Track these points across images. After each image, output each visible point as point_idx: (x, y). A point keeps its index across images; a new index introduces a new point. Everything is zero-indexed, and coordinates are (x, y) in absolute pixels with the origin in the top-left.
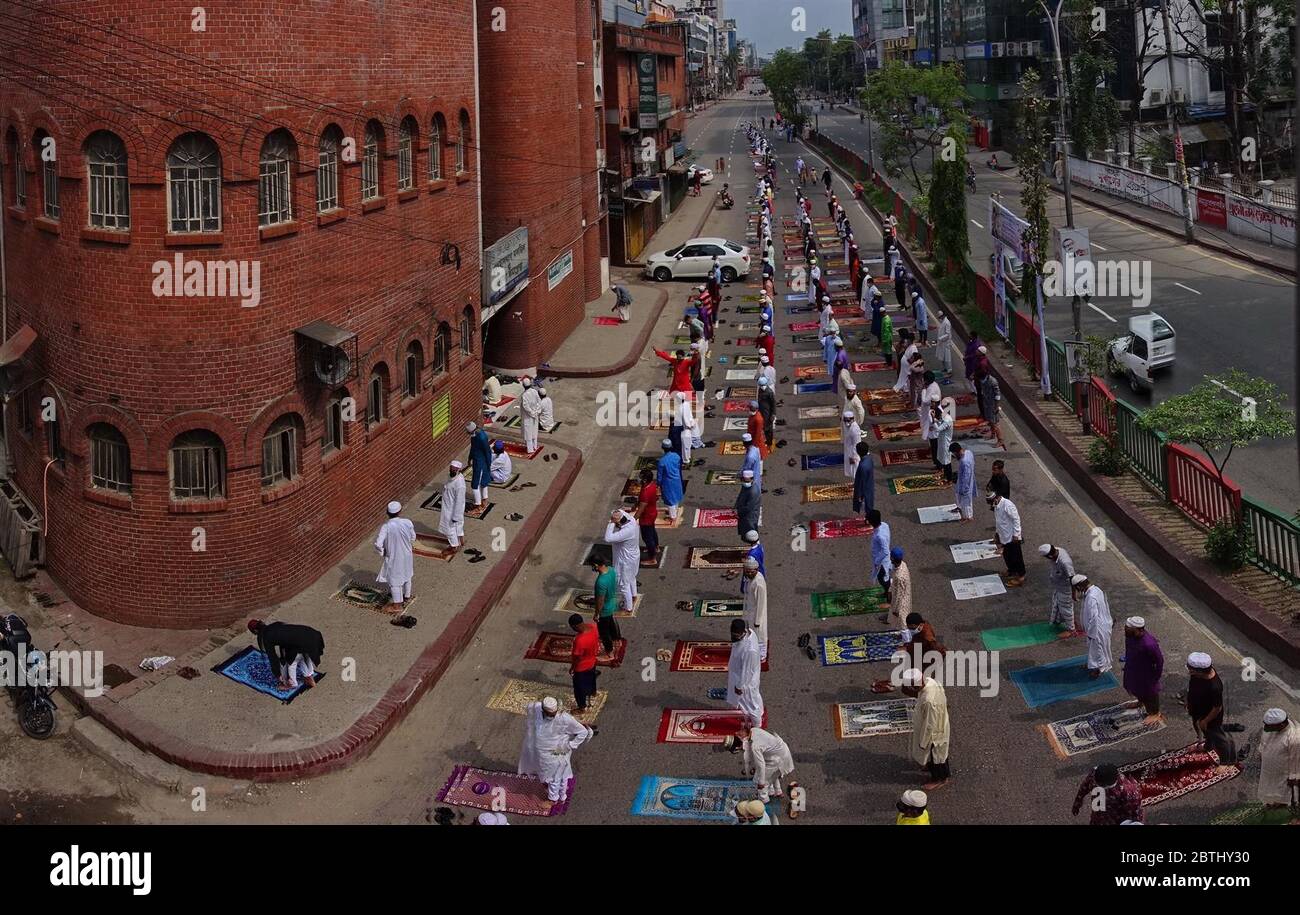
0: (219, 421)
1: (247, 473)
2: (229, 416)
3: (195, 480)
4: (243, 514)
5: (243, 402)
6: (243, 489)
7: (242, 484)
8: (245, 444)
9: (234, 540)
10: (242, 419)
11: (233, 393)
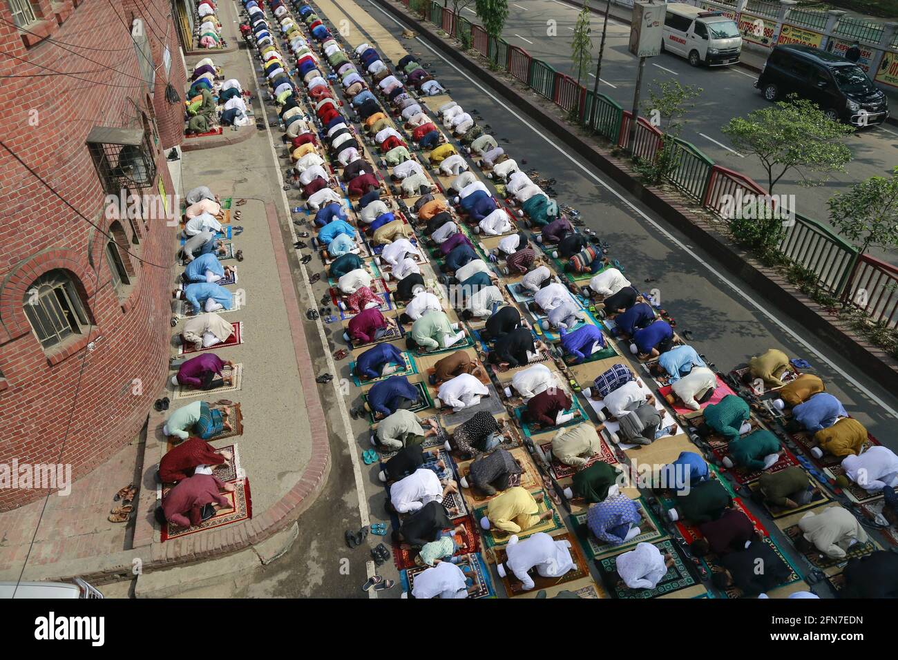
0: (64, 254)
1: (103, 293)
2: (68, 245)
3: (57, 323)
4: (114, 331)
5: (76, 228)
6: (105, 309)
7: (102, 305)
8: (93, 267)
9: (117, 358)
10: (80, 245)
11: (62, 222)
